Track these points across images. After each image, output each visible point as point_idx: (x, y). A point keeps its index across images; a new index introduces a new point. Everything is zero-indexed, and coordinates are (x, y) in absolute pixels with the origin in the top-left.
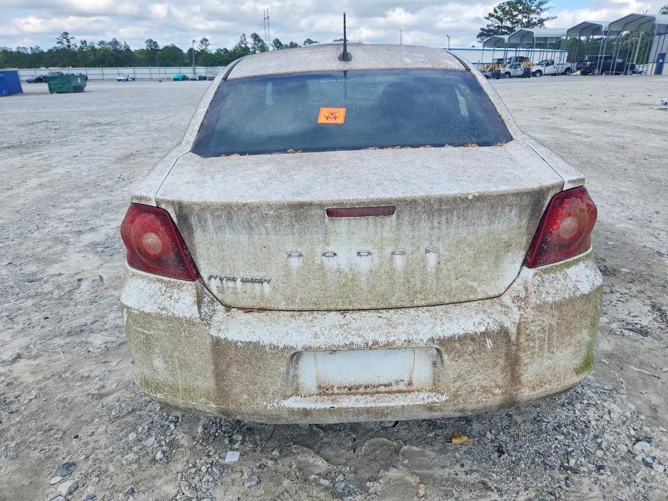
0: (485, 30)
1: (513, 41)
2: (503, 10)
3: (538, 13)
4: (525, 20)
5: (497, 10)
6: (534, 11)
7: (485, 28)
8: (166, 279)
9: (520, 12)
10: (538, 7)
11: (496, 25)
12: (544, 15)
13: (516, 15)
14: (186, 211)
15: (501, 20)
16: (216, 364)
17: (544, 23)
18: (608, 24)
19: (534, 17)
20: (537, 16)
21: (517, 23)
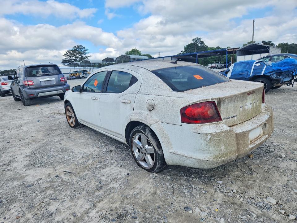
0: (65, 60)
1: (82, 64)
2: (70, 53)
3: (85, 54)
4: (80, 57)
5: (68, 53)
6: (83, 53)
7: (64, 59)
8: (214, 123)
9: (77, 53)
10: (84, 52)
11: (69, 58)
12: (87, 55)
13: (76, 55)
14: (221, 100)
15: (70, 57)
16: (237, 141)
17: (88, 58)
18: (116, 59)
19: (84, 56)
20: (84, 55)
21: (77, 58)
